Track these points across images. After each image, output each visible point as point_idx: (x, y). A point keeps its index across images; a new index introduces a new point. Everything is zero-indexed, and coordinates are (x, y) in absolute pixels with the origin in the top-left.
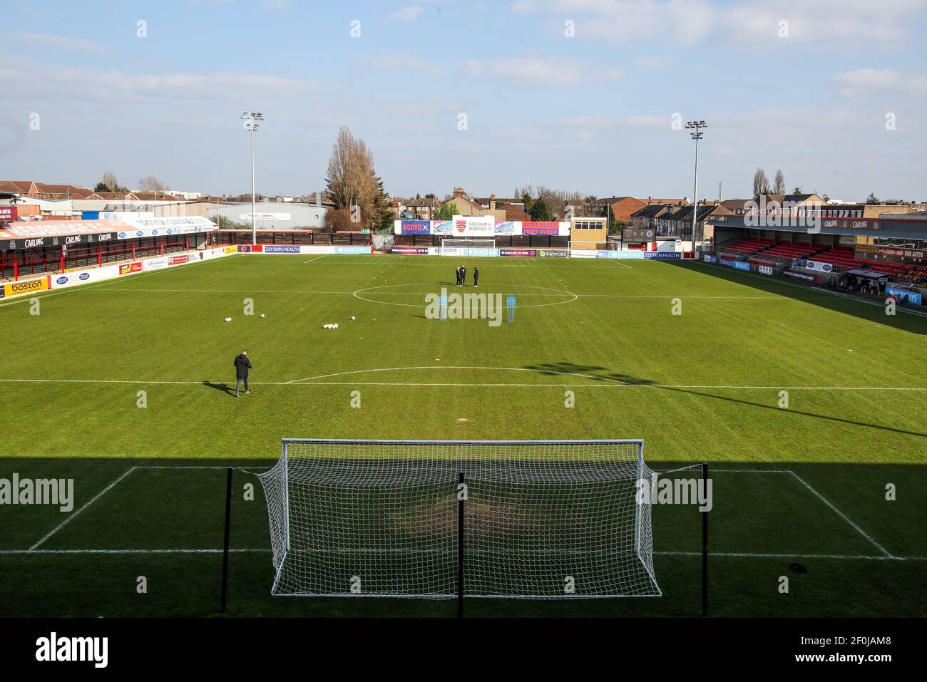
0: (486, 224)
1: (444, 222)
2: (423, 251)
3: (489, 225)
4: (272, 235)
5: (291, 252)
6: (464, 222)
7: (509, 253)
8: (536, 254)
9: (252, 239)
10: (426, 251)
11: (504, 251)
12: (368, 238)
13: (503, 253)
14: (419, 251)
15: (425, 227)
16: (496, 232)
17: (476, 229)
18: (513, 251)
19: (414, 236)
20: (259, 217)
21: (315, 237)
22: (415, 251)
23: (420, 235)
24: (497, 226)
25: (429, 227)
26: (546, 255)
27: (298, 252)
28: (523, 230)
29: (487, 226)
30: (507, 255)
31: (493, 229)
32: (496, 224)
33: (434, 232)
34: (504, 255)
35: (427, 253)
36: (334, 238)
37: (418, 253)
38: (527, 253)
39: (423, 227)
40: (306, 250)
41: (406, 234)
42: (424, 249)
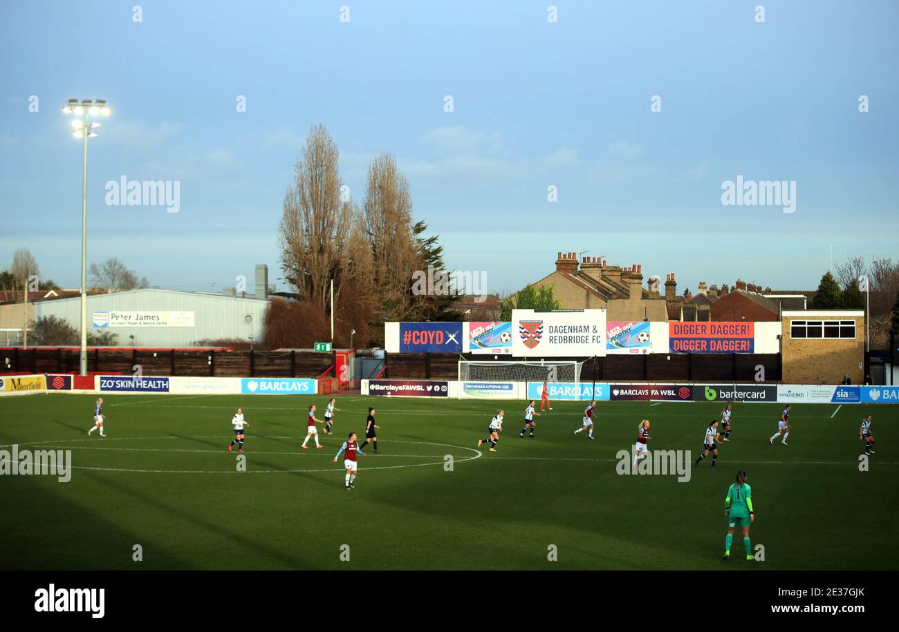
0: (587, 329)
1: (492, 326)
2: (437, 388)
3: (595, 330)
4: (130, 356)
5: (150, 389)
6: (538, 324)
7: (630, 392)
8: (697, 394)
9: (78, 363)
10: (444, 388)
11: (619, 388)
12: (326, 361)
13: (616, 392)
14: (429, 388)
15: (452, 337)
16: (610, 347)
17: (564, 340)
18: (638, 388)
19: (429, 357)
20: (133, 320)
21: (219, 360)
22: (419, 388)
23: (440, 356)
24: (612, 334)
25: (459, 337)
26: (718, 398)
27: (167, 390)
28: (672, 341)
29: (591, 334)
30: (626, 397)
31: (603, 340)
32: (609, 328)
33: (472, 346)
34: (619, 397)
35: (445, 394)
36: (257, 361)
37: (426, 393)
38: (670, 393)
39: (446, 338)
40: (180, 385)
41: (409, 351)
42: (440, 384)
